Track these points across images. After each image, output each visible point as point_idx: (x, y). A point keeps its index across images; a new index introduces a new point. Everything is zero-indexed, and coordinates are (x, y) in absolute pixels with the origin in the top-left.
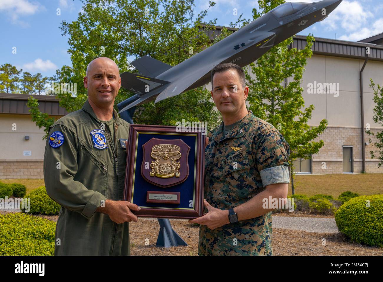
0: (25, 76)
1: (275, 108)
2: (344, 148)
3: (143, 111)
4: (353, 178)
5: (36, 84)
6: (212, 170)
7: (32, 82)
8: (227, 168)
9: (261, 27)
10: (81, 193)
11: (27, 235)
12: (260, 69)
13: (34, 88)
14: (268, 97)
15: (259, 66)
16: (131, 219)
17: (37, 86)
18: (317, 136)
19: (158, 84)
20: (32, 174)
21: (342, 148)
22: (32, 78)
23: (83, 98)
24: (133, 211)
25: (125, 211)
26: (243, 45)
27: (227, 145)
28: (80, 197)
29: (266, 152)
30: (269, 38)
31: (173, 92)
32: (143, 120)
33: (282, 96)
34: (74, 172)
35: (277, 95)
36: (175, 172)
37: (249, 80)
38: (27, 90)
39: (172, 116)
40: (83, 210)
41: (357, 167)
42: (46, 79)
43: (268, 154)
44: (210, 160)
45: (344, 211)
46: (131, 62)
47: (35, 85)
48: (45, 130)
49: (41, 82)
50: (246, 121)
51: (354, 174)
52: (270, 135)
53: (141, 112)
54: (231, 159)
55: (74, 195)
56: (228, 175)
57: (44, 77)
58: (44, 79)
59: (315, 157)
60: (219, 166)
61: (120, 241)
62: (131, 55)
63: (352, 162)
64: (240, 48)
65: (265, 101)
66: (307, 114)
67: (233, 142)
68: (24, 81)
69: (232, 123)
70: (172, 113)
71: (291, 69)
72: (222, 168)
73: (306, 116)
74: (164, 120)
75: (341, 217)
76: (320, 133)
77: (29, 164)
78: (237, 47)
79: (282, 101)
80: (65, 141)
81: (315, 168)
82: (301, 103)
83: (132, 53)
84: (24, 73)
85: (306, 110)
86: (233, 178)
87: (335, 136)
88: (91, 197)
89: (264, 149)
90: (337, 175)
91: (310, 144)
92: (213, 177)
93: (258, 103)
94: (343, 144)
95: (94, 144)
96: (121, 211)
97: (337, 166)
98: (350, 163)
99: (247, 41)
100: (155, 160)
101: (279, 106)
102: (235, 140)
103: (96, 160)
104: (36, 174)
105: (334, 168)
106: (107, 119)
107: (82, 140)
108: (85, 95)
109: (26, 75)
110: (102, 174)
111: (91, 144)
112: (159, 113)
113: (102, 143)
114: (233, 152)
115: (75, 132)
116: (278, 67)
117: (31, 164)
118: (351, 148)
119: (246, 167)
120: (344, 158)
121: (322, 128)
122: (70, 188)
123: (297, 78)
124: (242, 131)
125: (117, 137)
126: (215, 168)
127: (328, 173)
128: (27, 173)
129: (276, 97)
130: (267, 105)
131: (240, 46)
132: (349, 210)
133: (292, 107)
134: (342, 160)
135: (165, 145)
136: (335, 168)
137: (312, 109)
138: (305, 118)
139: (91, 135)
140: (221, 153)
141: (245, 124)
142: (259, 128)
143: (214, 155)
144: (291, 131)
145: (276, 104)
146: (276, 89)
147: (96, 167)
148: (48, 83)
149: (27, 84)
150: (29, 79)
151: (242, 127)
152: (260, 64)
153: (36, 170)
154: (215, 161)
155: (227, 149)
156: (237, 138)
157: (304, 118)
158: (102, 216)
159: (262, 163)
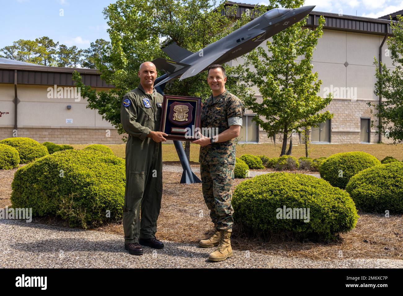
0: (61, 49)
1: (289, 83)
2: (362, 120)
3: (173, 84)
4: (367, 147)
5: (72, 56)
6: (207, 119)
7: (67, 55)
8: (214, 118)
9: (256, 26)
10: (140, 128)
11: (102, 160)
12: (275, 48)
13: (70, 60)
14: (283, 73)
15: (274, 45)
16: (163, 140)
17: (72, 58)
18: (325, 107)
19: (182, 67)
20: (74, 139)
21: (360, 120)
22: (68, 50)
23: (121, 73)
24: (164, 136)
25: (161, 136)
26: (243, 39)
27: (214, 106)
28: (139, 129)
29: (231, 110)
30: (261, 34)
31: (192, 73)
32: (173, 92)
33: (295, 71)
34: (136, 119)
35: (290, 71)
36: (185, 118)
37: (266, 58)
38: (63, 62)
39: (197, 89)
40: (140, 136)
41: (373, 138)
42: (81, 52)
43: (232, 111)
44: (206, 114)
45: (325, 164)
46: (163, 42)
47: (70, 57)
48: (88, 100)
49: (77, 55)
50: (224, 94)
51: (371, 143)
52: (234, 102)
53: (171, 85)
54: (216, 113)
55: (137, 129)
56: (214, 121)
57: (79, 49)
58: (79, 52)
59: (334, 128)
60: (210, 117)
61: (157, 153)
62: (163, 36)
63: (369, 133)
64: (240, 41)
65: (280, 76)
66: (316, 88)
67: (217, 105)
68: (60, 53)
69: (217, 95)
70: (197, 87)
71: (303, 48)
72: (211, 118)
73: (315, 90)
74: (191, 93)
75: (323, 168)
76: (326, 104)
77: (71, 131)
78: (238, 41)
79: (295, 76)
80: (131, 103)
81: (334, 138)
82: (311, 78)
83: (163, 34)
84: (60, 45)
85: (315, 84)
86: (216, 123)
87: (353, 108)
88: (144, 129)
89: (230, 108)
90: (354, 144)
91: (318, 115)
92: (207, 122)
93: (272, 78)
94: (361, 116)
95: (144, 105)
96: (158, 136)
97: (354, 136)
98: (367, 134)
99: (246, 36)
100: (175, 112)
101: (293, 80)
102: (218, 104)
103: (145, 113)
104: (77, 140)
105: (351, 138)
106: (150, 93)
107: (139, 104)
108: (123, 70)
109: (62, 47)
110: (149, 120)
111: (143, 105)
112: (186, 86)
113: (148, 104)
114: (217, 110)
115: (135, 99)
116: (291, 46)
117: (73, 131)
118: (369, 120)
119: (223, 117)
120: (361, 129)
121: (328, 101)
122: (134, 125)
123: (308, 56)
124: (221, 100)
125: (155, 102)
126: (208, 118)
127: (345, 143)
128: (69, 139)
129: (290, 73)
130: (281, 80)
131: (241, 40)
132: (328, 162)
133: (303, 82)
134: (359, 130)
135: (181, 106)
136: (353, 138)
137: (321, 83)
138: (315, 91)
139: (143, 101)
140: (211, 111)
141: (223, 96)
142: (229, 98)
143: (208, 112)
144: (301, 103)
145: (290, 79)
146: (290, 65)
147: (145, 116)
148: (83, 55)
149: (63, 56)
150: (65, 52)
151: (222, 98)
152: (275, 43)
153: (77, 136)
154: (208, 114)
155: (214, 109)
156: (219, 103)
157: (313, 92)
158: (149, 139)
159: (229, 115)
